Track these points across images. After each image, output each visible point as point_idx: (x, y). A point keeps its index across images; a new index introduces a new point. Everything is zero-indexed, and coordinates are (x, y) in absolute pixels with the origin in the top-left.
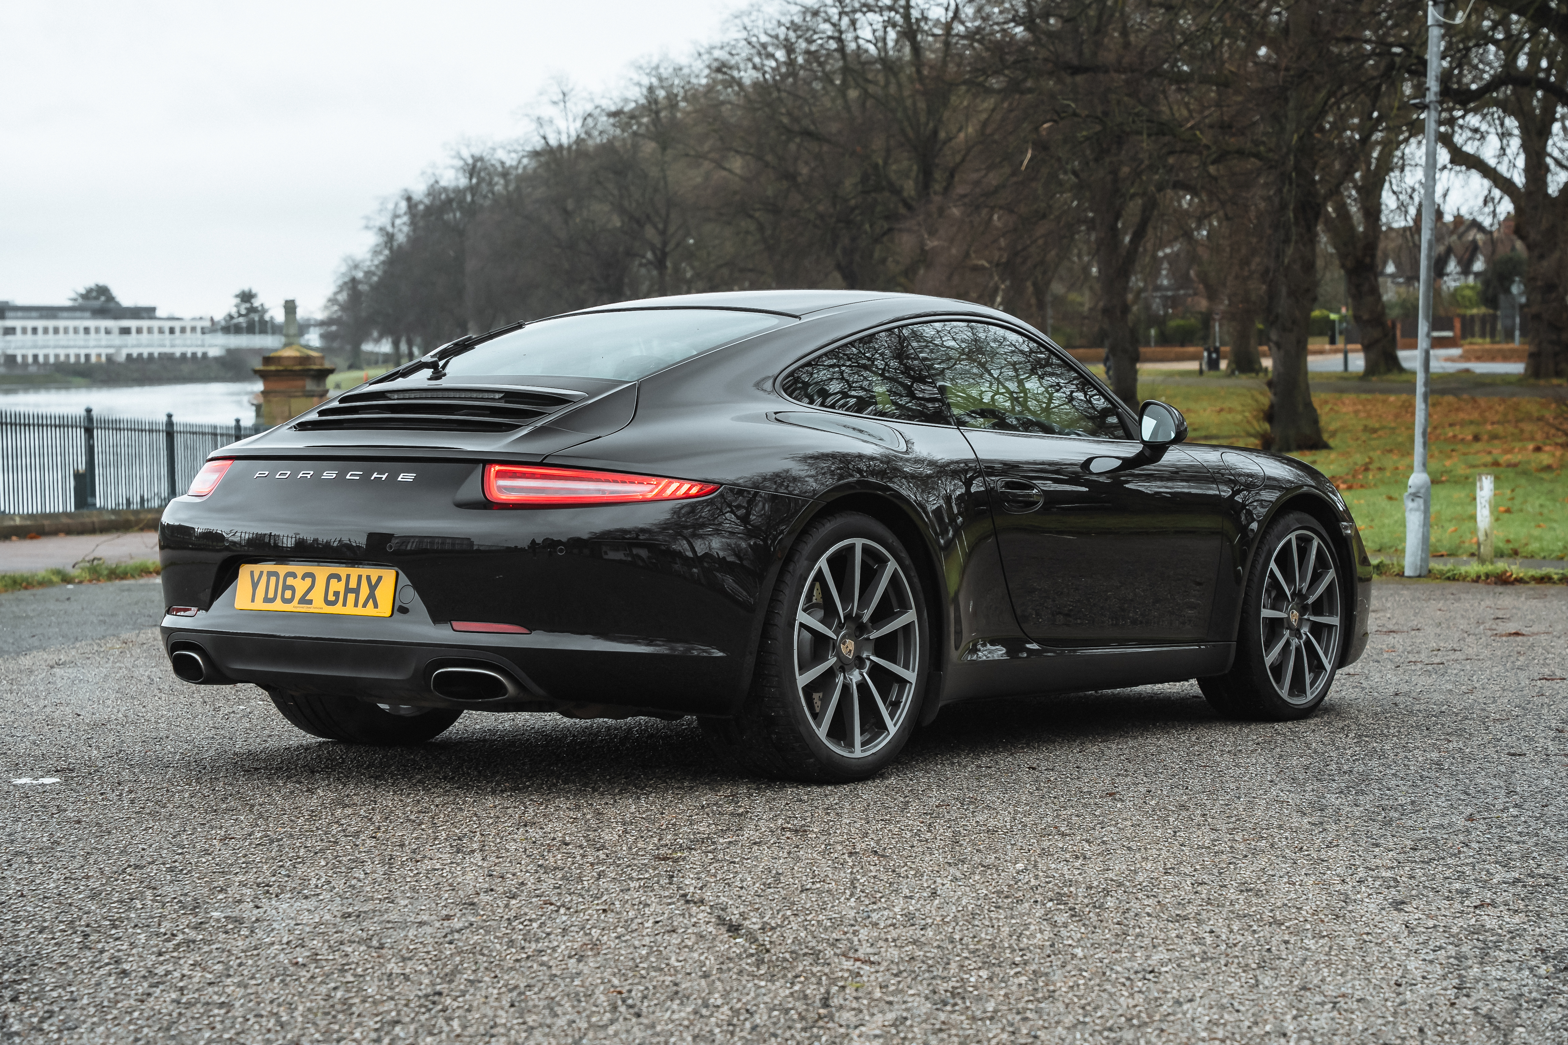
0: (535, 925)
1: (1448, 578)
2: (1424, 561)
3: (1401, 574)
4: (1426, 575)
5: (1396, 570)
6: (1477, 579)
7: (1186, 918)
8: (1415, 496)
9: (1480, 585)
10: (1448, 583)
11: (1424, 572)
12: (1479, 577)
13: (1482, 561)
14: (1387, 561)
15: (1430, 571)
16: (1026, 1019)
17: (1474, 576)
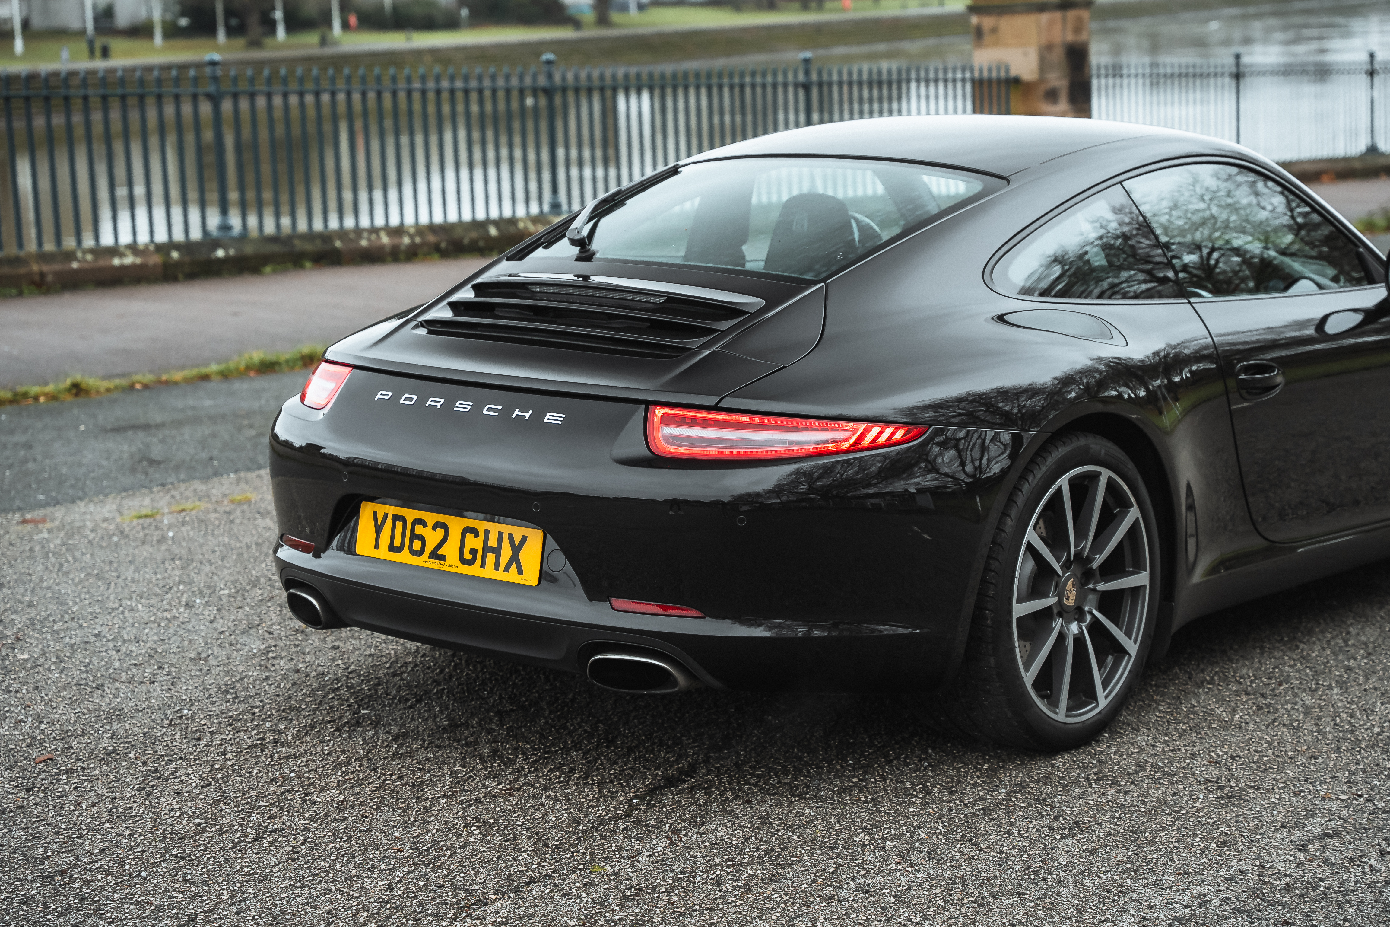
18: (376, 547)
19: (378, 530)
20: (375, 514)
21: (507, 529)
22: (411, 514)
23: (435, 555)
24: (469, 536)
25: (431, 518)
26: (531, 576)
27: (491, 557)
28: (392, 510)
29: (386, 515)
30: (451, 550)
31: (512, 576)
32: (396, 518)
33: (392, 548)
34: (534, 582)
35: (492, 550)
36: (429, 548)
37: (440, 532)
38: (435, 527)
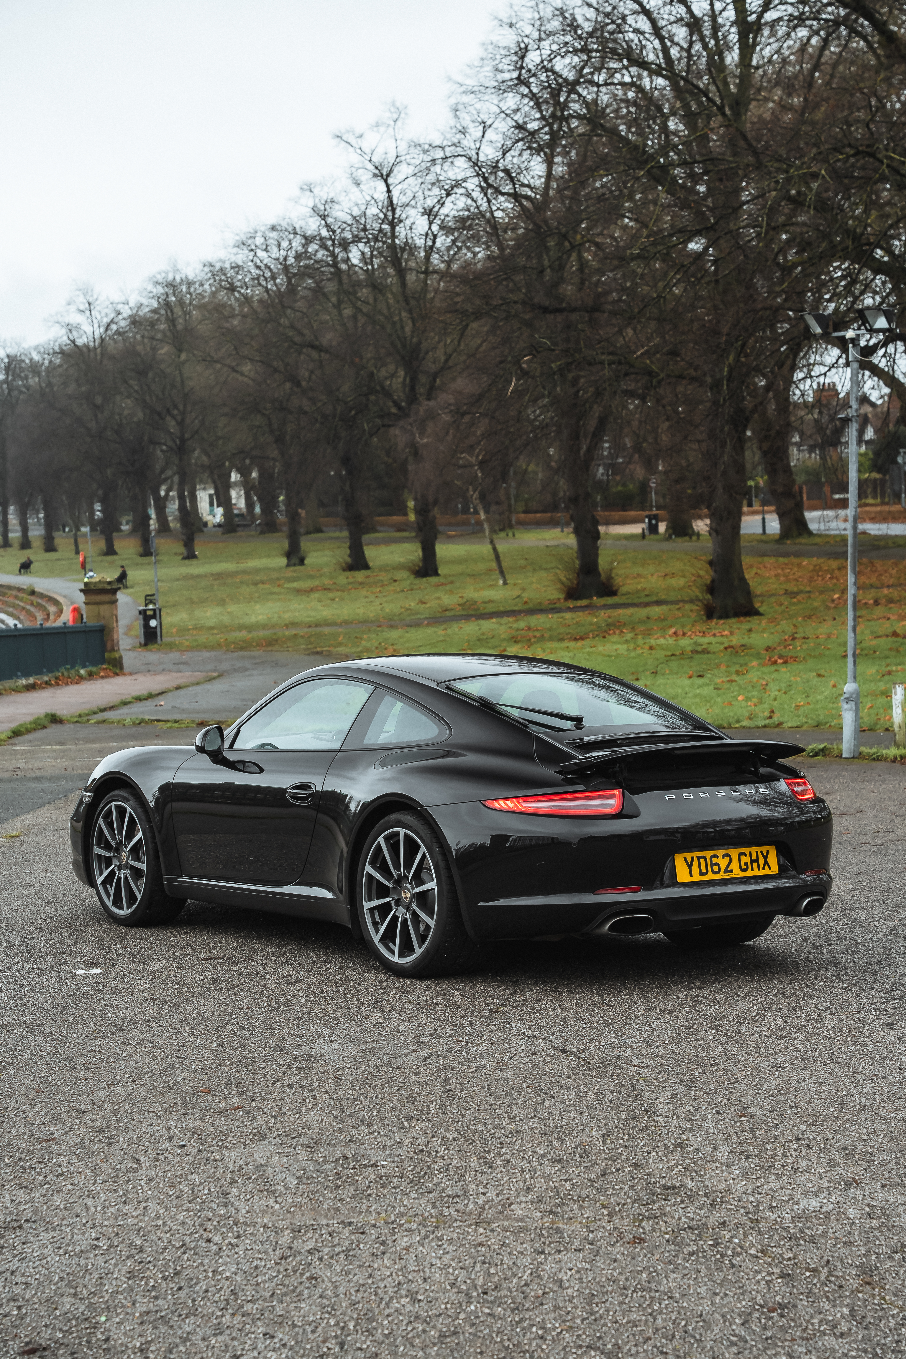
0: (464, 1053)
1: (874, 759)
2: (857, 746)
3: (840, 756)
4: (858, 756)
5: (836, 753)
6: (894, 760)
7: (785, 1037)
8: (848, 700)
9: (897, 765)
10: (874, 763)
11: (857, 754)
12: (896, 758)
13: (898, 746)
14: (829, 746)
15: (860, 754)
16: (731, 1093)
17: (892, 757)
18: (691, 875)
19: (690, 866)
20: (685, 859)
21: (759, 849)
22: (708, 854)
23: (727, 871)
24: (742, 857)
25: (720, 853)
26: (775, 870)
27: (755, 865)
28: (695, 854)
29: (693, 858)
30: (735, 866)
31: (767, 872)
32: (699, 858)
33: (701, 874)
34: (777, 872)
35: (755, 861)
36: (723, 868)
37: (727, 859)
38: (723, 857)
